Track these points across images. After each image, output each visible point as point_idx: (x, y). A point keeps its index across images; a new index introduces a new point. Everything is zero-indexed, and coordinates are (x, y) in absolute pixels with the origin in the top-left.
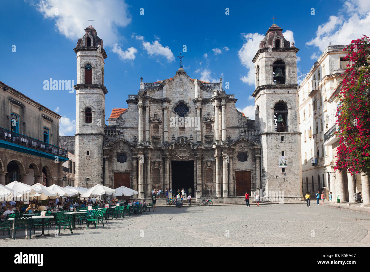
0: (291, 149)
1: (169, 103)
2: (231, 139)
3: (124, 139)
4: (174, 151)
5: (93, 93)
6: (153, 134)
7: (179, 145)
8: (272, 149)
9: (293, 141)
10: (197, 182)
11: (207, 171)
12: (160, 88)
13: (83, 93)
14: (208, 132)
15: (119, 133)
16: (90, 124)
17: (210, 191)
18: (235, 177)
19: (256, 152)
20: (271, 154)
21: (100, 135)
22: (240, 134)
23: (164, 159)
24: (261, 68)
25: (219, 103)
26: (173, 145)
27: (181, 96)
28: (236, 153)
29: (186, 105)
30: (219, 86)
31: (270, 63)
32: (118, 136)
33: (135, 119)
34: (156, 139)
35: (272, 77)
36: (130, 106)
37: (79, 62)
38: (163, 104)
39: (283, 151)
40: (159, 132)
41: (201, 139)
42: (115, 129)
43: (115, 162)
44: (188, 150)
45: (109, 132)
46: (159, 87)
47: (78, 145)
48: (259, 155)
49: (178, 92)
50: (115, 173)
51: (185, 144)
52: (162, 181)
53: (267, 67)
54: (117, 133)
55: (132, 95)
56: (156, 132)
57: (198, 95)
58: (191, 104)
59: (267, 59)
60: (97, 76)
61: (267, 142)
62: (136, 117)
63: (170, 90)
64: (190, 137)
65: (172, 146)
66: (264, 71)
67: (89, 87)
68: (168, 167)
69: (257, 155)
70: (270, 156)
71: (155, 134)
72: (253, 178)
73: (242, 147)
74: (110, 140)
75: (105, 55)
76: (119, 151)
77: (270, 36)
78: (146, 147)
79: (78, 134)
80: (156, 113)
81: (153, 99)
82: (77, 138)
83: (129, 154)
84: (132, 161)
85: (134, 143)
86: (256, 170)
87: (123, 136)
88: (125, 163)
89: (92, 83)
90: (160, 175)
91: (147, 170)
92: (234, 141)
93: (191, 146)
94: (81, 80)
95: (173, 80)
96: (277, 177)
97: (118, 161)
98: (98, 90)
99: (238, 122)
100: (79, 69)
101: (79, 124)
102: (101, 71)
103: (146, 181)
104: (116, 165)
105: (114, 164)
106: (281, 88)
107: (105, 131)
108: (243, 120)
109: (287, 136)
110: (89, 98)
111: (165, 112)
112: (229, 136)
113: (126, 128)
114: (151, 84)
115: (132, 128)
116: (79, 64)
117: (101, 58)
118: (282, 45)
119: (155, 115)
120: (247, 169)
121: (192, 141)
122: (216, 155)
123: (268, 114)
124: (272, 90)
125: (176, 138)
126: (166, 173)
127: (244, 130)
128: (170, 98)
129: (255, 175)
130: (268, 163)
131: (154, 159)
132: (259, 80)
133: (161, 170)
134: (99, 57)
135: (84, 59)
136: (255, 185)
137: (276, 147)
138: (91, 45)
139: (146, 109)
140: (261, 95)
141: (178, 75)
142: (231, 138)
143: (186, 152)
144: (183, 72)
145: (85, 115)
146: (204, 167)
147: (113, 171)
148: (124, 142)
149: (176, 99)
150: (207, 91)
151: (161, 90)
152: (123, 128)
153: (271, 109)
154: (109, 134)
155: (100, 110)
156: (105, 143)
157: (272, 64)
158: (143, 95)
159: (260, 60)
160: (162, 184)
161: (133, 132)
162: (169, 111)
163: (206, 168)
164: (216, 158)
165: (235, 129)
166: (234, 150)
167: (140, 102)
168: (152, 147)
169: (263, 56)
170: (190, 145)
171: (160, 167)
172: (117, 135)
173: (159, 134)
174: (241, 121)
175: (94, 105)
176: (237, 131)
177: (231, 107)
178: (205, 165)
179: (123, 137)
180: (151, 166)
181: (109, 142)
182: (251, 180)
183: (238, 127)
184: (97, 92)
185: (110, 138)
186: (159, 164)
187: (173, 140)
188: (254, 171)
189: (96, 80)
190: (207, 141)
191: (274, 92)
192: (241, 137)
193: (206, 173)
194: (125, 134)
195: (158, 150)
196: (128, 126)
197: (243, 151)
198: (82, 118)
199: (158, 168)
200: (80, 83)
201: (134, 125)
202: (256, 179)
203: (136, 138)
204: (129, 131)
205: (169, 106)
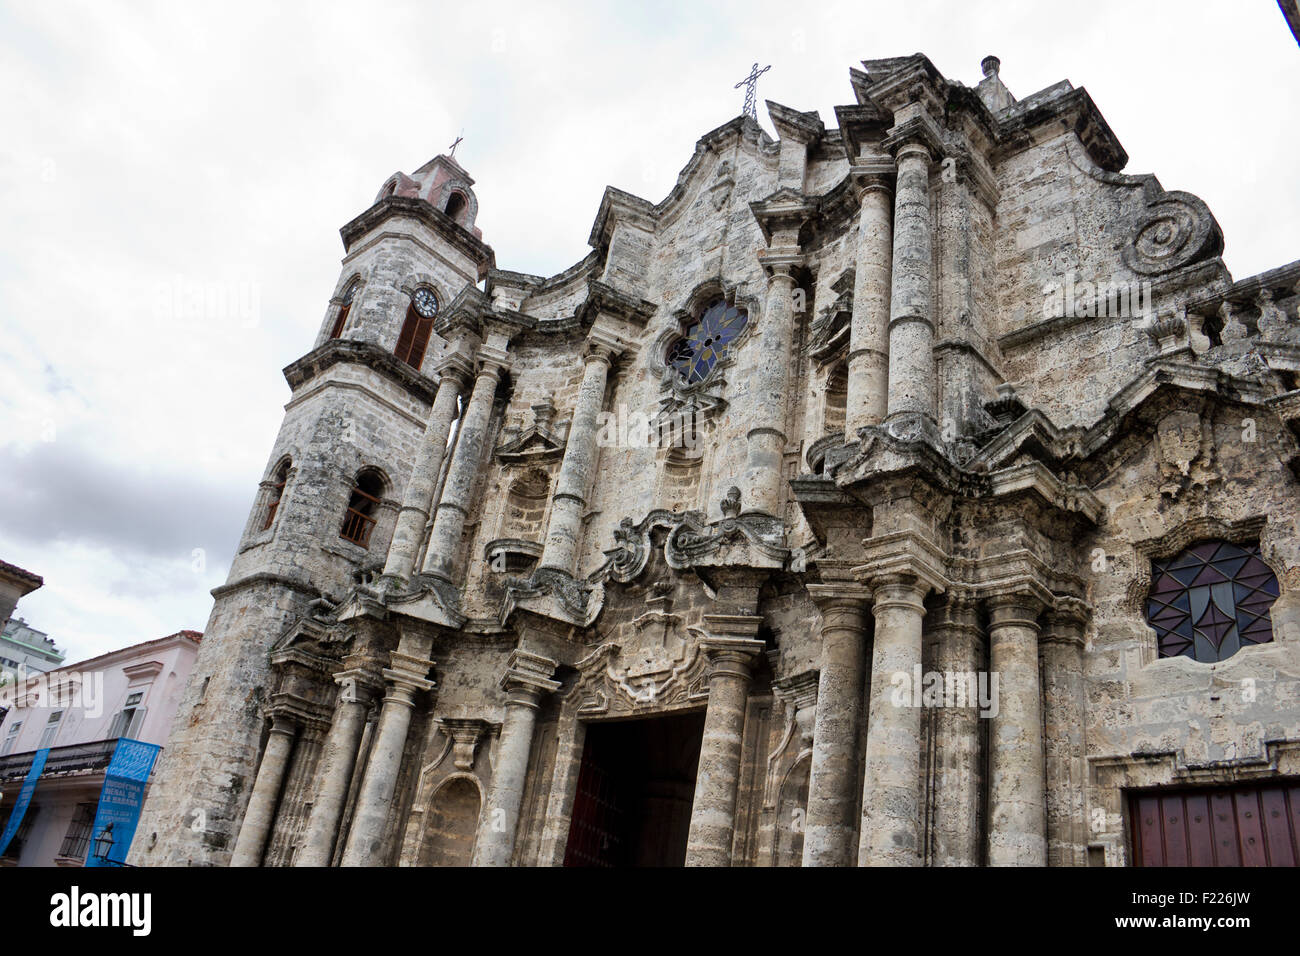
1: (644, 324)
5: (319, 390)
6: (500, 536)
7: (639, 581)
13: (293, 403)
16: (262, 536)
21: (278, 587)
26: (595, 588)
28: (1123, 563)
29: (732, 296)
44: (692, 617)
49: (701, 243)
60: (360, 313)
65: (587, 596)
73: (1187, 484)
78: (385, 608)
80: (539, 403)
81: (541, 322)
95: (680, 191)
99: (1116, 263)
102: (394, 291)
108: (1162, 226)
110: (304, 414)
127: (1189, 309)
131: (465, 709)
143: (681, 635)
145: (267, 501)
146: (773, 758)
149: (684, 285)
155: (323, 459)
162: (634, 375)
163: (790, 762)
175: (307, 441)
177: (1038, 172)
178: (787, 736)
184: (332, 379)
186: (484, 741)
189: (352, 330)
197: (1208, 530)
198: (254, 513)
199: (471, 776)
205: (637, 341)
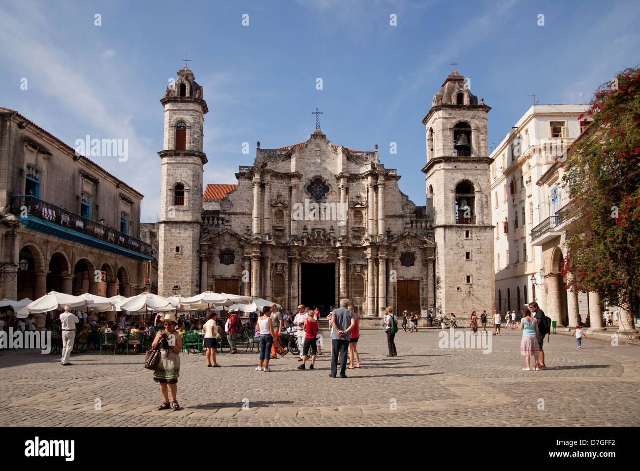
0: (479, 250)
1: (300, 179)
2: (392, 233)
3: (231, 231)
4: (306, 249)
5: (187, 163)
6: (274, 224)
7: (314, 240)
8: (451, 249)
9: (483, 238)
10: (339, 295)
11: (354, 279)
12: (286, 158)
13: (172, 163)
14: (357, 222)
15: (224, 222)
16: (181, 207)
17: (359, 308)
18: (396, 288)
19: (428, 252)
20: (450, 256)
21: (196, 224)
22: (404, 227)
23: (290, 260)
24: (435, 133)
25: (375, 181)
26: (305, 240)
27: (317, 169)
28: (399, 254)
29: (325, 183)
30: (374, 156)
31: (449, 126)
32: (221, 226)
33: (248, 201)
34: (278, 231)
35: (451, 145)
36: (241, 183)
37: (168, 119)
38: (290, 180)
39: (468, 251)
40: (283, 221)
41: (347, 232)
42: (218, 215)
43: (216, 264)
44: (327, 248)
45: (208, 219)
46: (285, 155)
47: (163, 238)
48: (433, 257)
49: (314, 163)
50: (216, 279)
51: (322, 240)
52: (287, 292)
53: (445, 132)
54: (220, 221)
55: (244, 167)
56: (280, 221)
57: (343, 169)
58: (332, 182)
59: (444, 120)
60: (193, 139)
61: (445, 238)
62: (249, 199)
63: (301, 161)
64: (330, 230)
65: (303, 241)
66: (441, 136)
67: (181, 155)
68: (296, 273)
69: (429, 258)
70: (450, 259)
71: (277, 223)
72: (423, 290)
73: (408, 245)
74: (209, 231)
75: (205, 109)
76: (223, 247)
77: (448, 87)
78: (265, 242)
79: (164, 222)
80: (279, 194)
81: (277, 173)
82: (162, 226)
83: (238, 252)
84: (243, 262)
85: (246, 236)
86: (427, 279)
87: (230, 225)
88: (231, 265)
89: (186, 149)
90: (284, 284)
91: (265, 275)
92: (395, 236)
93: (332, 243)
94: (171, 145)
95: (306, 146)
96: (458, 289)
97: (221, 262)
98: (195, 158)
99: (401, 209)
100: (168, 128)
101: (165, 208)
102: (199, 131)
103: (264, 293)
104: (218, 268)
105: (215, 266)
106: (466, 161)
107: (203, 219)
108: (409, 206)
109: (474, 230)
110: (181, 169)
111: (293, 193)
112: (389, 229)
113: (235, 214)
114: (273, 151)
115: (244, 214)
116: (168, 121)
117: (200, 112)
118: (466, 101)
119: (279, 196)
120: (414, 277)
121: (332, 235)
122: (369, 256)
123: (446, 198)
124: (452, 164)
125: (310, 231)
126: (294, 281)
127: (411, 220)
128: (301, 172)
129: (426, 287)
130: (445, 269)
131: (276, 260)
132: (432, 150)
133: (286, 277)
134: (197, 111)
135: (175, 114)
136: (426, 300)
137: (458, 246)
138: (186, 94)
139: (265, 187)
140: (436, 170)
141: (313, 139)
142: (391, 231)
143: (324, 251)
144: (322, 135)
145: (174, 195)
146: (350, 274)
147: (213, 276)
148: (231, 235)
149: (310, 173)
150: (356, 164)
151: (288, 161)
152: (230, 214)
153: (452, 191)
154: (208, 223)
155: (196, 187)
156: (203, 236)
157: (452, 127)
158: (262, 167)
159: (434, 121)
160: (287, 297)
161: (244, 220)
162: (299, 191)
163: (353, 274)
164: (369, 261)
165: (397, 219)
166: (395, 249)
167: (257, 177)
168: (273, 243)
169: (439, 115)
170: (329, 240)
171: (285, 272)
172: (221, 224)
173: (283, 223)
174: (406, 208)
175: (189, 180)
176: (400, 222)
177: (391, 186)
178: (352, 270)
179: (229, 227)
180: (271, 270)
181: (208, 233)
182: (421, 294)
183: (401, 217)
184: (193, 162)
185: (209, 228)
186: (283, 267)
187: (305, 232)
188: (425, 280)
189: (192, 144)
190: (356, 236)
191: (455, 167)
192: (407, 230)
193: (353, 282)
194: (233, 222)
195: (282, 248)
196: (238, 211)
197: (409, 252)
198: (170, 198)
200: (168, 148)
201: (246, 210)
202: (427, 291)
203: (249, 229)
204: (239, 218)
205: (299, 183)
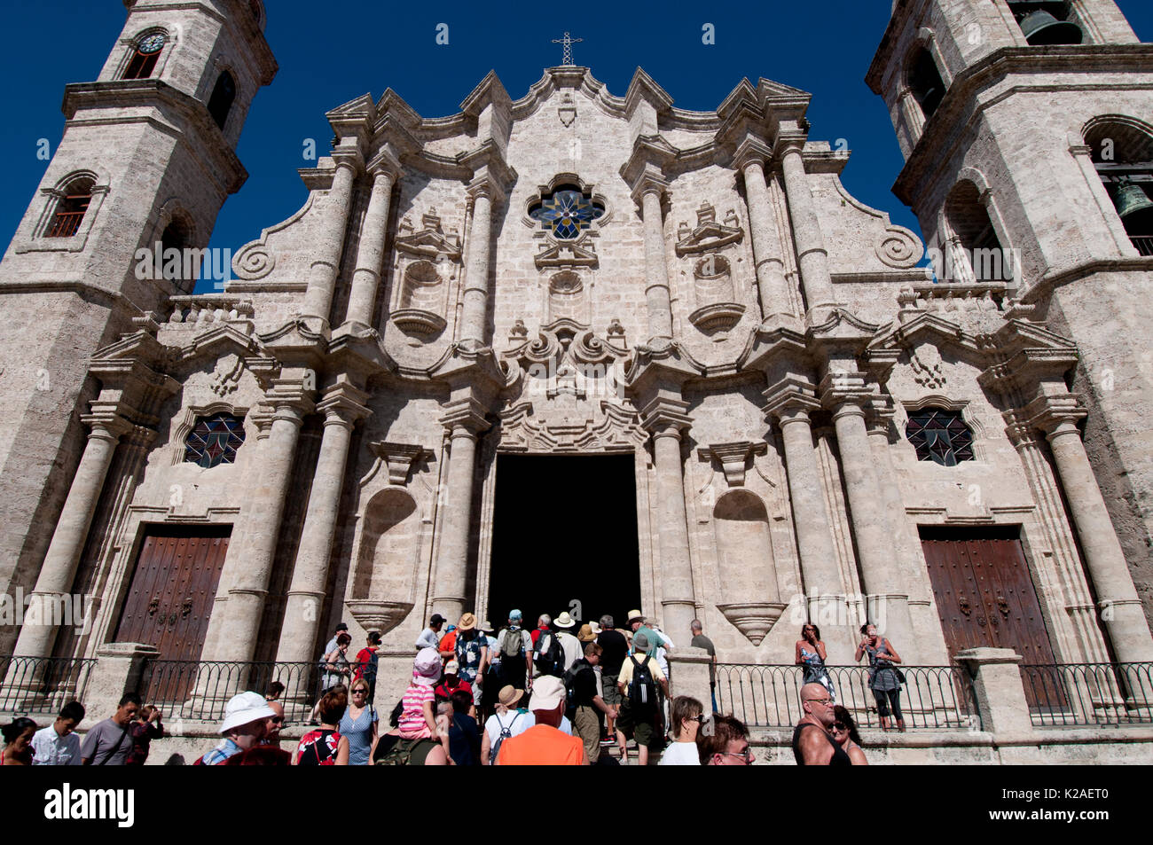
3: (238, 334)
13: (84, 122)
15: (233, 313)
19: (1045, 391)
22: (894, 310)
23: (449, 438)
27: (564, 157)
29: (588, 192)
34: (416, 332)
36: (317, 201)
40: (438, 302)
46: (462, 117)
48: (1072, 406)
49: (553, 143)
50: (144, 525)
58: (611, 188)
63: (513, 139)
64: (611, 330)
69: (1054, 409)
73: (930, 374)
76: (208, 400)
78: (327, 345)
88: (225, 468)
97: (189, 456)
98: (162, 110)
99: (870, 254)
105: (155, 469)
113: (276, 288)
119: (428, 220)
120: (995, 510)
121: (619, 343)
124: (1039, 75)
125: (533, 336)
140: (983, 106)
141: (551, 85)
143: (588, 404)
144: (578, 72)
147: (135, 511)
149: (541, 170)
152: (258, 290)
153: (1075, 149)
164: (785, 419)
165: (864, 288)
167: (346, 144)
174: (887, 249)
175: (119, 165)
176: (874, 294)
179: (242, 329)
183: (875, 277)
184: (148, 115)
187: (516, 339)
190: (709, 344)
192: (910, 318)
194: (262, 314)
197: (938, 402)
199: (405, 489)
